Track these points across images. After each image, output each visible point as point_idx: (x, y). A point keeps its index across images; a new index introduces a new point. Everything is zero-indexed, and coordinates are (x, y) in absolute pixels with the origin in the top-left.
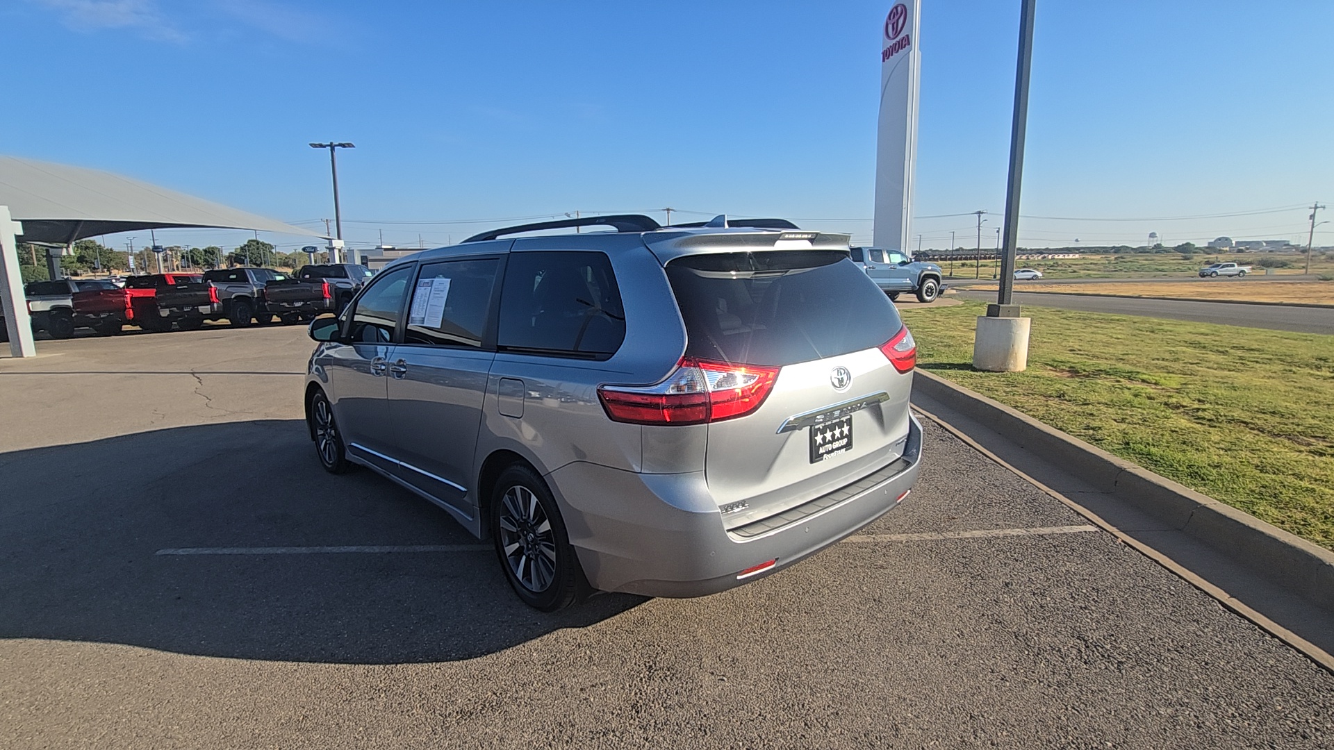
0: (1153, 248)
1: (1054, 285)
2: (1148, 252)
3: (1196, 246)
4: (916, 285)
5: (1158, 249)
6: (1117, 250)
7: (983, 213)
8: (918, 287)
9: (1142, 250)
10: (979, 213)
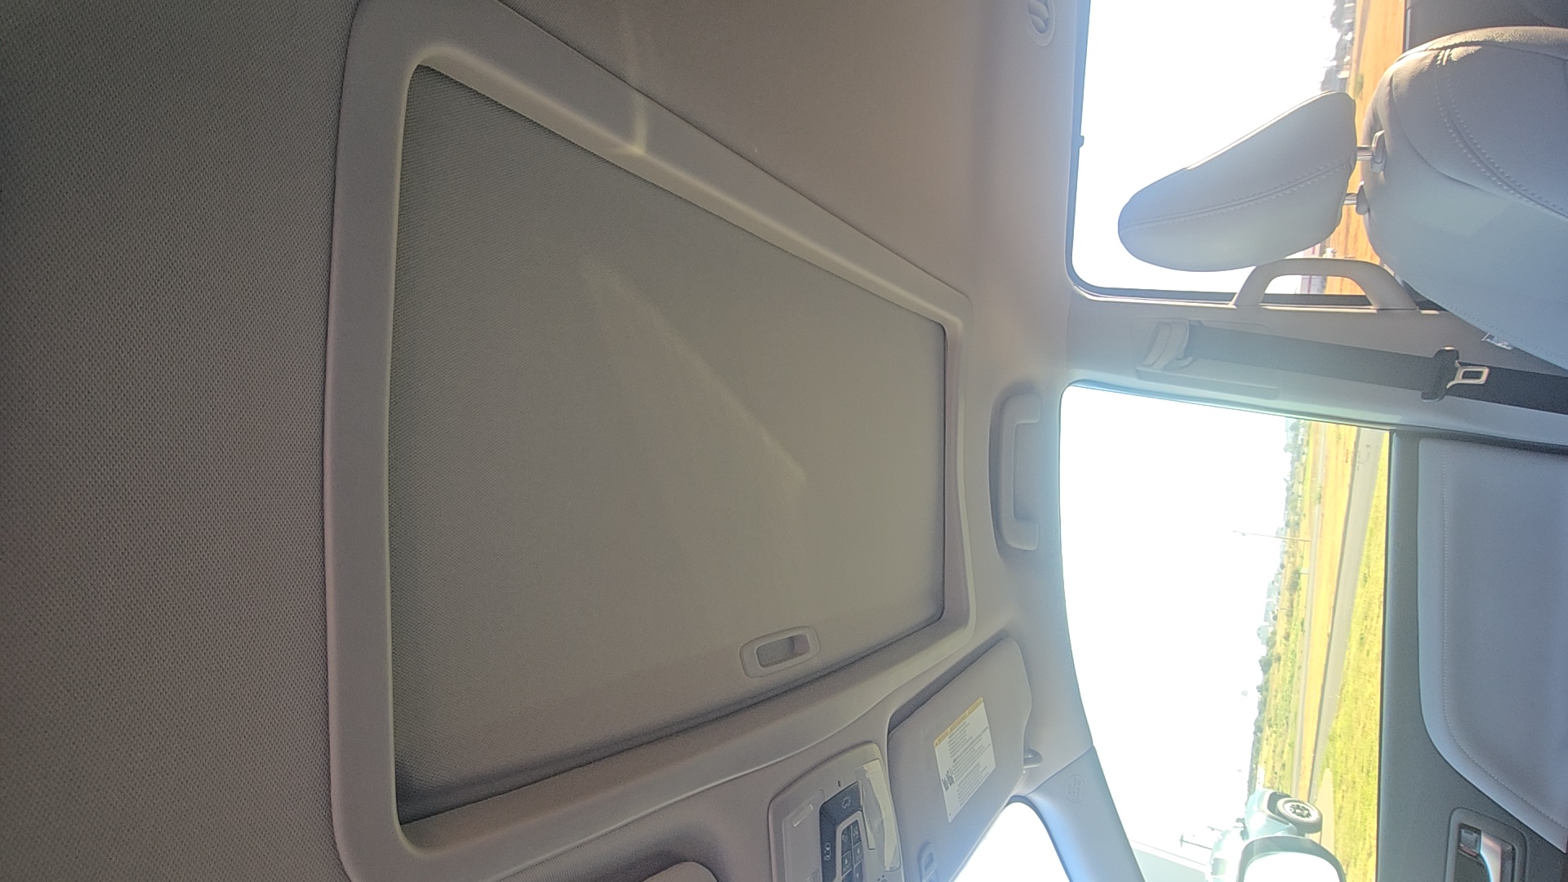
0: (1261, 694)
1: (1302, 764)
2: (1266, 700)
3: (1265, 655)
4: (1287, 826)
5: (1263, 689)
6: (1259, 729)
7: (1182, 837)
8: (1290, 824)
9: (1263, 705)
10: (1182, 840)
